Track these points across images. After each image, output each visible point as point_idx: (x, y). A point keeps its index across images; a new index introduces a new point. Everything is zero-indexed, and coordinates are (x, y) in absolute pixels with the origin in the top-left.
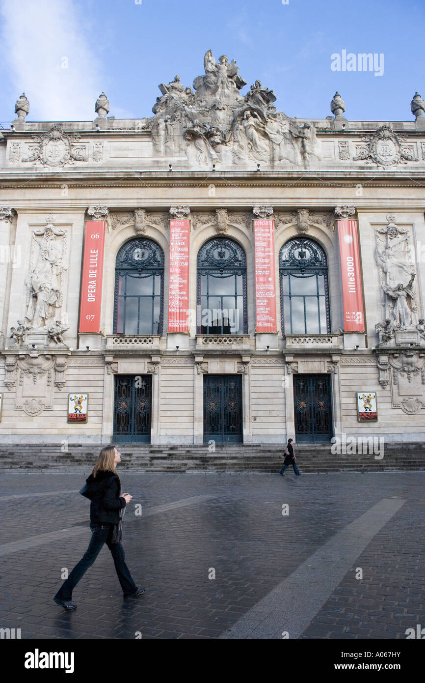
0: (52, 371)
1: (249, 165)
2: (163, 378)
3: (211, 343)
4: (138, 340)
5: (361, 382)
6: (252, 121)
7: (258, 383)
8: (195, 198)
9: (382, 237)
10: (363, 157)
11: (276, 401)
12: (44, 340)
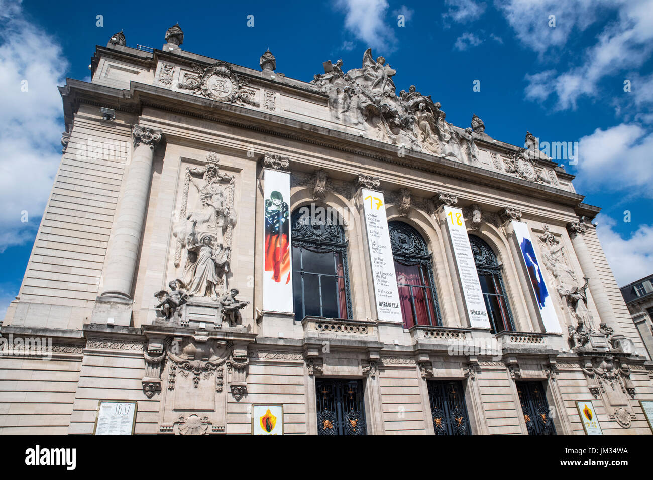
2: (381, 382)
3: (433, 337)
6: (425, 114)
10: (512, 170)
12: (215, 317)
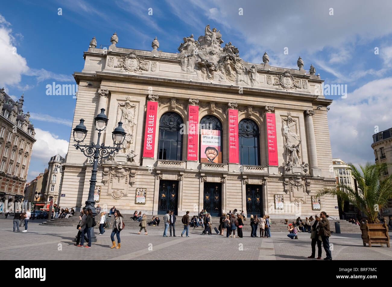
0: (128, 176)
1: (227, 82)
2: (184, 182)
3: (208, 167)
4: (173, 163)
5: (276, 190)
6: (229, 62)
7: (230, 188)
8: (201, 96)
9: (285, 122)
10: (278, 84)
11: (238, 197)
12: (125, 160)
